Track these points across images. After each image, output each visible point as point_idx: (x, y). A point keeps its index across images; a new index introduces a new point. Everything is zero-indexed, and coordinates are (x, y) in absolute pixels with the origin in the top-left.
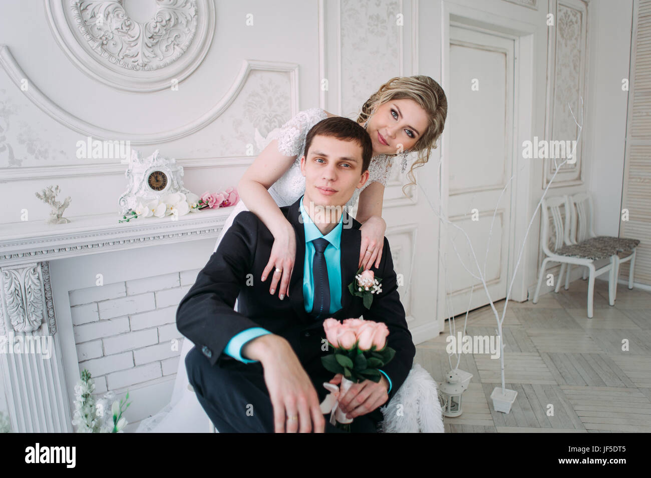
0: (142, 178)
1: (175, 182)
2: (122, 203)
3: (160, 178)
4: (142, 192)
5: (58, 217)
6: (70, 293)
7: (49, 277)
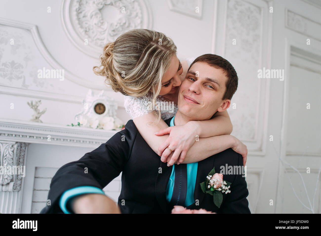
0: (91, 105)
1: (111, 112)
2: (77, 118)
3: (102, 108)
4: (89, 114)
5: (36, 118)
6: (36, 168)
7: (24, 154)
